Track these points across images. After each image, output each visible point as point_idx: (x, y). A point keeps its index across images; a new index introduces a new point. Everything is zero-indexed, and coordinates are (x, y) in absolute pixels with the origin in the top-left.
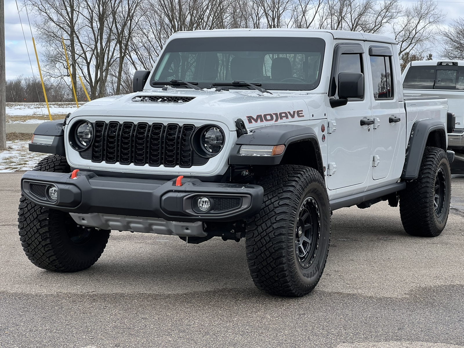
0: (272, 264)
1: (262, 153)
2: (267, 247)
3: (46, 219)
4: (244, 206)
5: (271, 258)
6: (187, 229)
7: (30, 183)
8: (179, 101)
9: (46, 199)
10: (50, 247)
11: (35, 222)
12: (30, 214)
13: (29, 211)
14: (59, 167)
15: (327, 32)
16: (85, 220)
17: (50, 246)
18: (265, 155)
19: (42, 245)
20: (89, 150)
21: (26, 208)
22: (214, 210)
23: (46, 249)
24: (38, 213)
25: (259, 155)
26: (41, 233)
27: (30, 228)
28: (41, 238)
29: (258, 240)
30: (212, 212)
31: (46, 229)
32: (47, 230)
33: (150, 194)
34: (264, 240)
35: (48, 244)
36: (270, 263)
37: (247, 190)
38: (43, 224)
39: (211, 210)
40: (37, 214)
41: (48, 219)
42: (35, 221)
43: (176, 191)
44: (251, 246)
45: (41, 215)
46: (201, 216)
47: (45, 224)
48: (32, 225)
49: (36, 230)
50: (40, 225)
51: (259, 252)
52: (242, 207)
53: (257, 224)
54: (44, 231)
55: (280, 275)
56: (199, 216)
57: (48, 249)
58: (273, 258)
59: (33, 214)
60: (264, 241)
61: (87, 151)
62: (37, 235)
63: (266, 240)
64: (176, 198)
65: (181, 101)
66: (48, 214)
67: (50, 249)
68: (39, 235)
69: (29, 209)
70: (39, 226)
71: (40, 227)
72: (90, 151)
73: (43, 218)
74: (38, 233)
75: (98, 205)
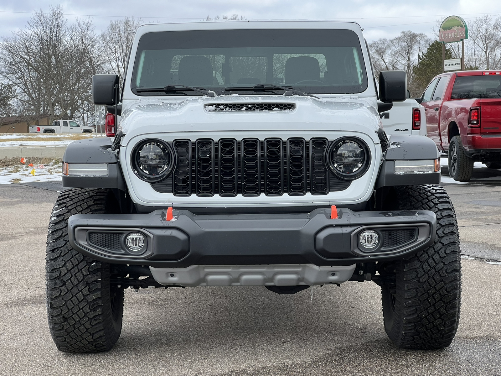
0: (441, 310)
1: (426, 170)
2: (438, 289)
3: (97, 281)
4: (421, 239)
5: (441, 303)
6: (334, 274)
7: (88, 231)
8: (275, 109)
9: (123, 252)
10: (100, 320)
11: (81, 287)
12: (72, 276)
13: (68, 271)
14: (96, 207)
15: (352, 22)
16: (175, 277)
17: (101, 318)
18: (430, 172)
19: (88, 317)
20: (168, 180)
21: (64, 268)
22: (384, 246)
23: (94, 323)
24: (85, 274)
25: (422, 173)
26: (89, 301)
27: (72, 295)
28: (89, 308)
29: (423, 281)
30: (382, 249)
31: (98, 294)
32: (99, 296)
33: (297, 232)
34: (433, 280)
35: (99, 315)
36: (439, 308)
37: (424, 218)
38: (93, 287)
39: (381, 247)
40: (83, 275)
41: (100, 280)
42: (80, 285)
43: (337, 226)
44: (412, 290)
45: (90, 276)
46: (371, 256)
47: (96, 288)
48: (75, 291)
49: (82, 298)
50: (89, 290)
51: (426, 295)
52: (417, 240)
53: (420, 260)
54: (94, 297)
55: (449, 323)
56: (368, 256)
57: (97, 322)
58: (444, 302)
59: (77, 275)
60: (433, 282)
61: (163, 182)
62: (84, 304)
63: (435, 279)
64: (342, 234)
65: (277, 109)
66: (99, 273)
67: (99, 322)
68: (87, 303)
69: (70, 269)
70: (87, 291)
71: (89, 293)
72: (170, 181)
73: (94, 279)
74: (85, 302)
75: (215, 254)
